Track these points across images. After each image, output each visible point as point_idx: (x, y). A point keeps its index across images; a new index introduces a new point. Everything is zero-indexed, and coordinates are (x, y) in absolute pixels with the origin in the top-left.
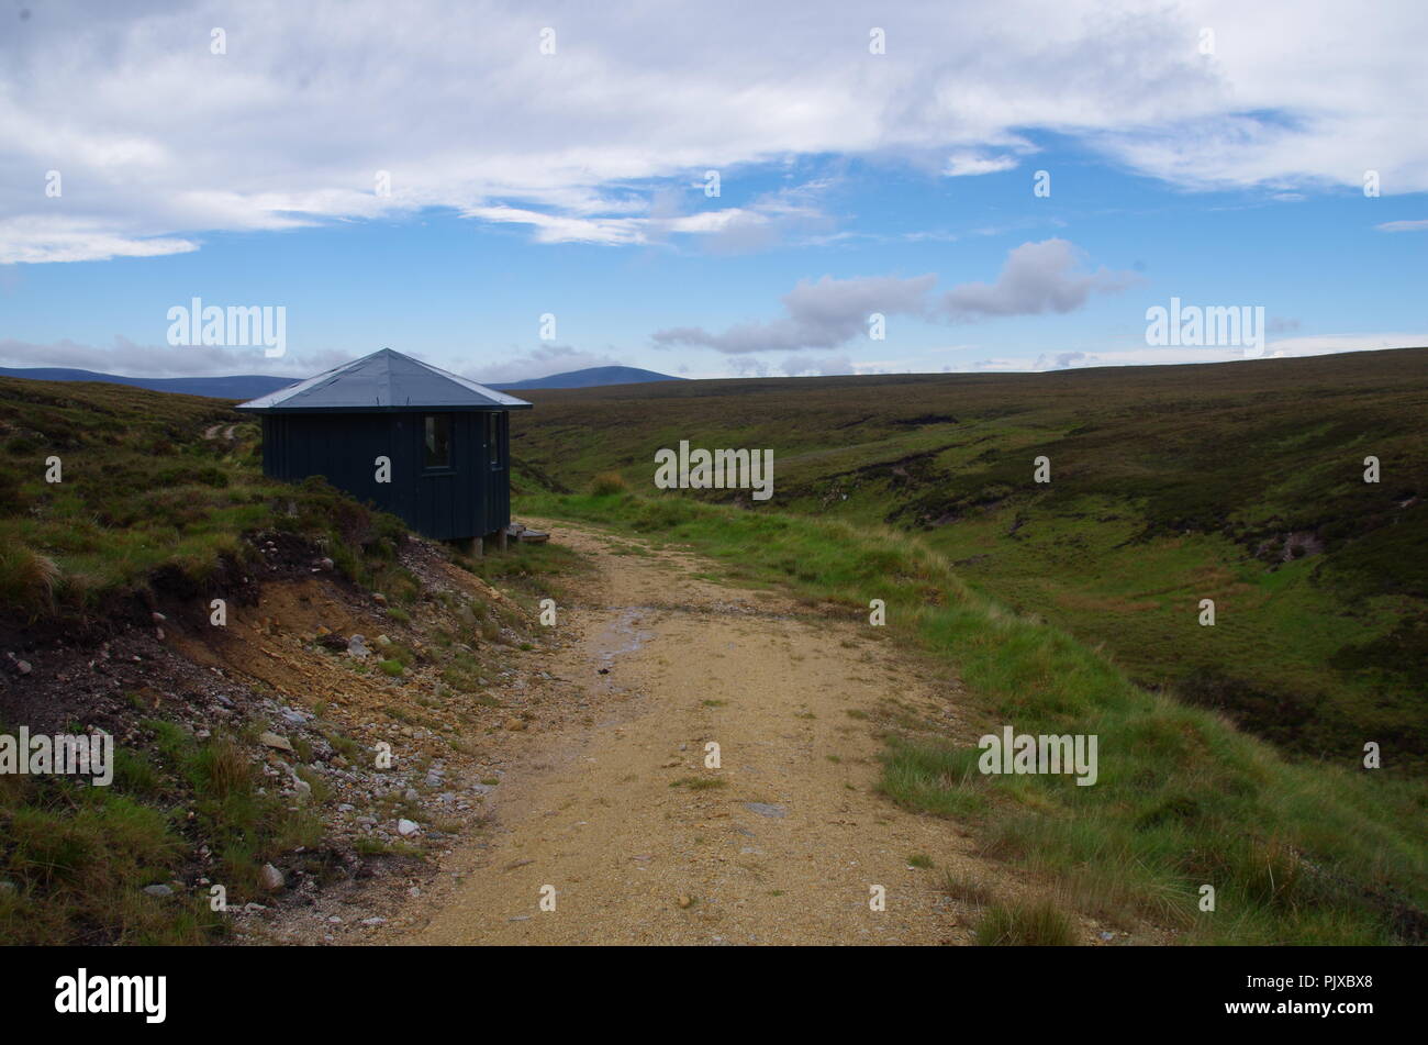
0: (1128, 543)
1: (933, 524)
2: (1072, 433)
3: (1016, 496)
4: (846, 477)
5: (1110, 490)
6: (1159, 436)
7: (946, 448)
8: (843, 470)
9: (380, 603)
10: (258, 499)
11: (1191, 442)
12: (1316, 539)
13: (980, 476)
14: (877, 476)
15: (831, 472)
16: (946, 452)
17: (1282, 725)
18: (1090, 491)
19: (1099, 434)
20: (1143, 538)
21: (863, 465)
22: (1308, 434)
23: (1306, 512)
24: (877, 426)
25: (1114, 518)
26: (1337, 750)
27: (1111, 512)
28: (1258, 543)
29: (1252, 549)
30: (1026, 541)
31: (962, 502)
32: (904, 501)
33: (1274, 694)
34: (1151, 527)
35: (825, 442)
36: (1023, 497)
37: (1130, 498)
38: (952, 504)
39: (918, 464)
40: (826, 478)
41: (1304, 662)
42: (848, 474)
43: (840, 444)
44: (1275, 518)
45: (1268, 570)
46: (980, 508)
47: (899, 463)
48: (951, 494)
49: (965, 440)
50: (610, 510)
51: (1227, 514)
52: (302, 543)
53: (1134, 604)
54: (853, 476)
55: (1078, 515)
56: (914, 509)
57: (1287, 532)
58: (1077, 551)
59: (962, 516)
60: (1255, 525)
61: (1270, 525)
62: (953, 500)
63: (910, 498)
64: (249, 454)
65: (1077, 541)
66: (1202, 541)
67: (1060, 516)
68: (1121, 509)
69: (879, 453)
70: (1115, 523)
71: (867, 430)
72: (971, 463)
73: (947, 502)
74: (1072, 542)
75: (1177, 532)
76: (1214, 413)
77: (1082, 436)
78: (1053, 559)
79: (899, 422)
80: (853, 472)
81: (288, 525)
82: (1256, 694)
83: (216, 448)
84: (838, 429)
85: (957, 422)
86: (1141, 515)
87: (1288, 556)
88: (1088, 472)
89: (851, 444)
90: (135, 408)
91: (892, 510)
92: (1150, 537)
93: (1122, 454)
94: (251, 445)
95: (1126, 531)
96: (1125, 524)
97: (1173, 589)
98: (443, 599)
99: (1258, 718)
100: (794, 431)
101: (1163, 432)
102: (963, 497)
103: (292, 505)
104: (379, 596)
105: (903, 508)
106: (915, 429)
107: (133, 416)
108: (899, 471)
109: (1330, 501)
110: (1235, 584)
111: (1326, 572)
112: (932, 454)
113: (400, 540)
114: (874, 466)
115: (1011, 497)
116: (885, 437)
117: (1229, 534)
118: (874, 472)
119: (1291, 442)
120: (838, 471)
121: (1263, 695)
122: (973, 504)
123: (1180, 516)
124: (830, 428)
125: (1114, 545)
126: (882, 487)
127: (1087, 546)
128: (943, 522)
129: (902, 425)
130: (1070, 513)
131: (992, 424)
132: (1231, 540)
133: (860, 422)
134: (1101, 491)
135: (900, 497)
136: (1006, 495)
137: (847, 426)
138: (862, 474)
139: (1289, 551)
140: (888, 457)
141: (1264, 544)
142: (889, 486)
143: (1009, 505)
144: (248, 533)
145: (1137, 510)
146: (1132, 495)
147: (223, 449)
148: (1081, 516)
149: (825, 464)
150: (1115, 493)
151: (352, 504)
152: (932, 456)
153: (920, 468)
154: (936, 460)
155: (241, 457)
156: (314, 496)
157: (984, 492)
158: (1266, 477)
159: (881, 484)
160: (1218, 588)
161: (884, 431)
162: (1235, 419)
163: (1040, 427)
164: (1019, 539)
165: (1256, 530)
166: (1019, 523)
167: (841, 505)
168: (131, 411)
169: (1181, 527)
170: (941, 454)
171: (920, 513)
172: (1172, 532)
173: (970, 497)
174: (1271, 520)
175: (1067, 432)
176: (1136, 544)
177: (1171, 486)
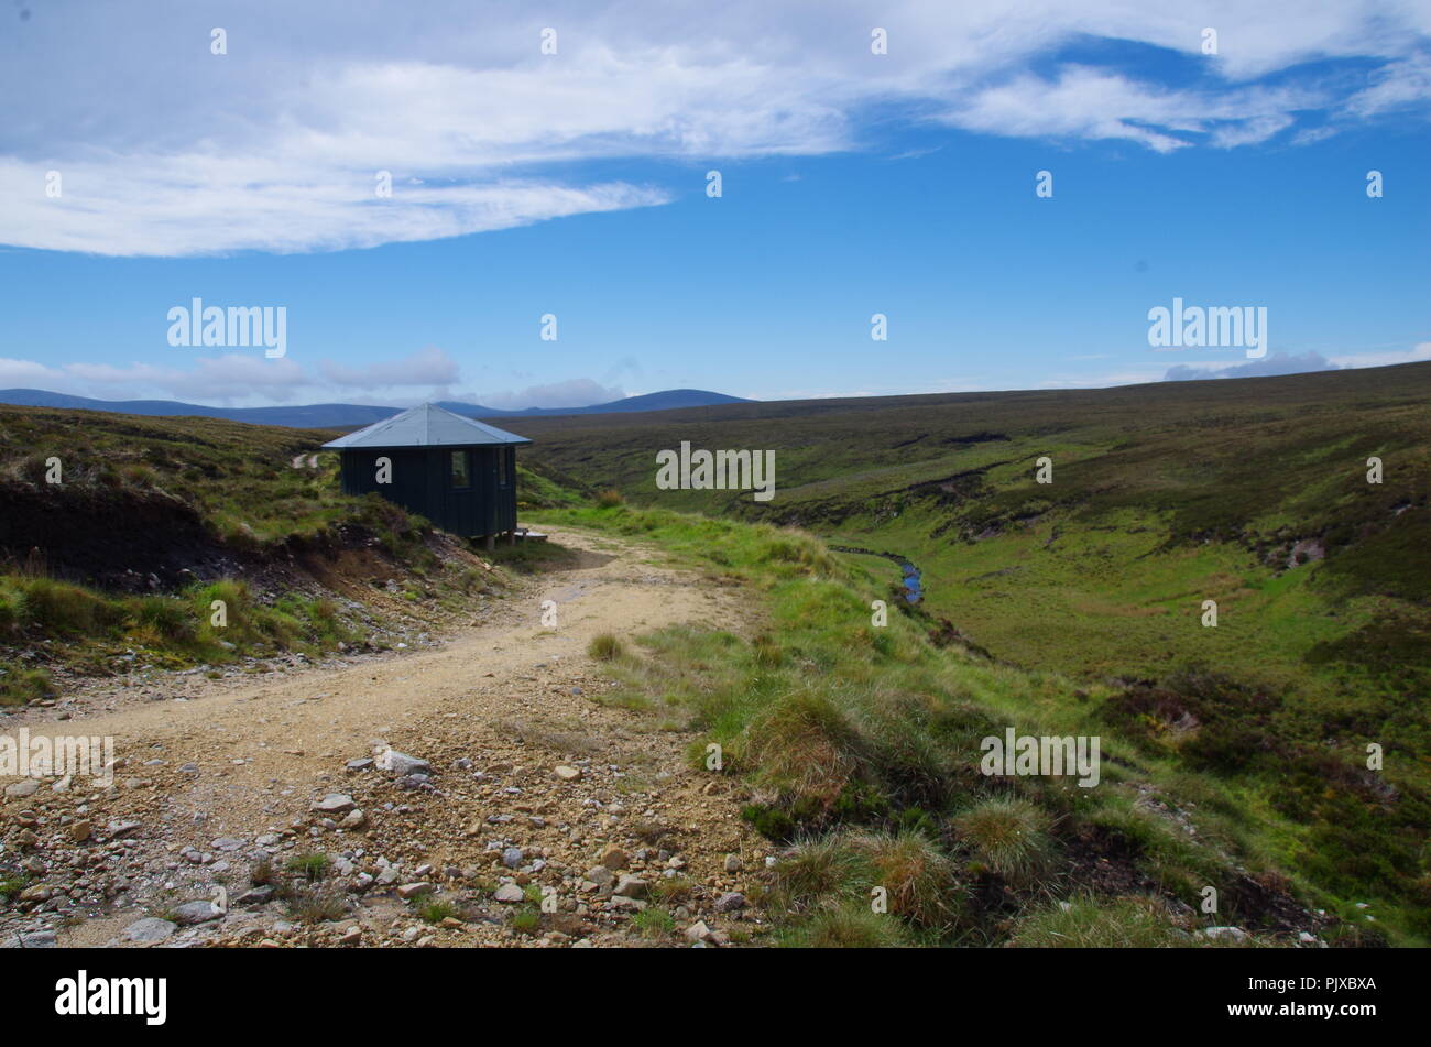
0: (1151, 553)
1: (976, 538)
2: (1116, 448)
3: (1055, 511)
4: (896, 495)
5: (1141, 502)
6: (1196, 451)
7: (994, 465)
8: (894, 489)
9: (408, 565)
10: (337, 505)
11: (1225, 455)
12: (1319, 546)
13: (1023, 492)
14: (926, 493)
15: (882, 490)
16: (995, 470)
17: (1253, 713)
18: (1124, 504)
19: (1140, 449)
20: (1167, 547)
21: (914, 483)
22: (1333, 447)
23: (1313, 521)
24: (931, 444)
25: (1143, 530)
26: (1298, 735)
27: (1140, 524)
28: (1268, 551)
29: (1262, 557)
30: (1058, 552)
31: (1004, 517)
32: (951, 516)
33: (1249, 685)
34: (1173, 537)
35: (880, 460)
36: (1061, 511)
37: (1159, 510)
38: (994, 519)
39: (967, 481)
40: (878, 496)
41: (1283, 658)
42: (899, 492)
43: (894, 463)
44: (1285, 527)
45: (1274, 576)
46: (1020, 523)
47: (947, 480)
48: (993, 509)
49: (1013, 457)
50: (608, 519)
51: (1243, 525)
52: (362, 529)
53: (1145, 609)
54: (904, 494)
55: (1109, 528)
56: (959, 524)
57: (1294, 541)
58: (1103, 561)
59: (1004, 531)
60: (1268, 534)
61: (1280, 534)
62: (995, 516)
63: (956, 514)
64: (331, 480)
65: (1105, 552)
66: (1219, 550)
67: (1093, 528)
68: (1151, 521)
69: (930, 471)
70: (1142, 534)
71: (921, 448)
72: (1016, 479)
73: (988, 518)
74: (1099, 553)
75: (1196, 542)
76: (1250, 427)
77: (1124, 451)
78: (1079, 569)
79: (954, 441)
80: (904, 490)
81: (354, 520)
82: (1233, 686)
83: (305, 475)
84: (894, 448)
85: (1009, 440)
86: (1167, 527)
87: (1293, 563)
88: (1125, 486)
89: (906, 462)
90: (232, 440)
91: (939, 526)
92: (1171, 548)
93: (1159, 469)
94: (333, 472)
95: (1152, 541)
96: (1151, 535)
97: (1185, 595)
98: (450, 568)
99: (1232, 708)
100: (851, 451)
101: (1200, 446)
102: (1004, 512)
103: (357, 508)
104: (407, 561)
105: (948, 523)
106: (968, 447)
107: (231, 447)
108: (949, 488)
109: (1334, 511)
110: (1240, 590)
111: (1320, 576)
112: (980, 472)
113: (426, 532)
114: (924, 484)
115: (1050, 512)
116: (938, 456)
117: (1245, 543)
118: (924, 490)
119: (1316, 454)
120: (890, 489)
121: (1238, 687)
122: (1013, 519)
123: (1201, 526)
124: (885, 448)
125: (1138, 555)
126: (931, 504)
127: (1112, 557)
128: (984, 537)
129: (957, 444)
130: (1103, 526)
131: (1041, 441)
132: (1244, 549)
133: (915, 441)
134: (1134, 505)
135: (948, 514)
136: (1045, 510)
137: (902, 445)
138: (912, 492)
139: (1294, 558)
140: (938, 474)
141: (1273, 552)
142: (938, 503)
143: (1048, 520)
144: (332, 523)
145: (1163, 522)
146: (1161, 507)
147: (310, 475)
148: (1112, 529)
149: (878, 483)
150: (1146, 506)
151: (393, 508)
152: (981, 473)
153: (968, 485)
154: (983, 477)
155: (324, 482)
156: (371, 504)
157: (1025, 506)
158: (1284, 489)
159: (929, 502)
160: (1224, 593)
161: (940, 450)
162: (1271, 432)
163: (1086, 443)
164: (1053, 551)
165: (1268, 539)
166: (1055, 536)
167: (893, 522)
168: (229, 443)
169: (1201, 537)
170: (989, 472)
171: (964, 529)
172: (1192, 542)
173: (1010, 513)
174: (1281, 530)
175: (1111, 447)
176: (1158, 554)
177: (1200, 498)
